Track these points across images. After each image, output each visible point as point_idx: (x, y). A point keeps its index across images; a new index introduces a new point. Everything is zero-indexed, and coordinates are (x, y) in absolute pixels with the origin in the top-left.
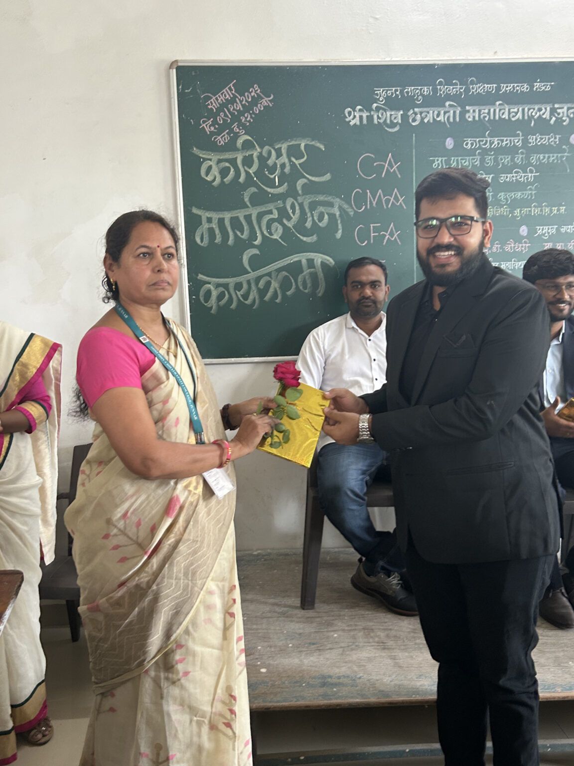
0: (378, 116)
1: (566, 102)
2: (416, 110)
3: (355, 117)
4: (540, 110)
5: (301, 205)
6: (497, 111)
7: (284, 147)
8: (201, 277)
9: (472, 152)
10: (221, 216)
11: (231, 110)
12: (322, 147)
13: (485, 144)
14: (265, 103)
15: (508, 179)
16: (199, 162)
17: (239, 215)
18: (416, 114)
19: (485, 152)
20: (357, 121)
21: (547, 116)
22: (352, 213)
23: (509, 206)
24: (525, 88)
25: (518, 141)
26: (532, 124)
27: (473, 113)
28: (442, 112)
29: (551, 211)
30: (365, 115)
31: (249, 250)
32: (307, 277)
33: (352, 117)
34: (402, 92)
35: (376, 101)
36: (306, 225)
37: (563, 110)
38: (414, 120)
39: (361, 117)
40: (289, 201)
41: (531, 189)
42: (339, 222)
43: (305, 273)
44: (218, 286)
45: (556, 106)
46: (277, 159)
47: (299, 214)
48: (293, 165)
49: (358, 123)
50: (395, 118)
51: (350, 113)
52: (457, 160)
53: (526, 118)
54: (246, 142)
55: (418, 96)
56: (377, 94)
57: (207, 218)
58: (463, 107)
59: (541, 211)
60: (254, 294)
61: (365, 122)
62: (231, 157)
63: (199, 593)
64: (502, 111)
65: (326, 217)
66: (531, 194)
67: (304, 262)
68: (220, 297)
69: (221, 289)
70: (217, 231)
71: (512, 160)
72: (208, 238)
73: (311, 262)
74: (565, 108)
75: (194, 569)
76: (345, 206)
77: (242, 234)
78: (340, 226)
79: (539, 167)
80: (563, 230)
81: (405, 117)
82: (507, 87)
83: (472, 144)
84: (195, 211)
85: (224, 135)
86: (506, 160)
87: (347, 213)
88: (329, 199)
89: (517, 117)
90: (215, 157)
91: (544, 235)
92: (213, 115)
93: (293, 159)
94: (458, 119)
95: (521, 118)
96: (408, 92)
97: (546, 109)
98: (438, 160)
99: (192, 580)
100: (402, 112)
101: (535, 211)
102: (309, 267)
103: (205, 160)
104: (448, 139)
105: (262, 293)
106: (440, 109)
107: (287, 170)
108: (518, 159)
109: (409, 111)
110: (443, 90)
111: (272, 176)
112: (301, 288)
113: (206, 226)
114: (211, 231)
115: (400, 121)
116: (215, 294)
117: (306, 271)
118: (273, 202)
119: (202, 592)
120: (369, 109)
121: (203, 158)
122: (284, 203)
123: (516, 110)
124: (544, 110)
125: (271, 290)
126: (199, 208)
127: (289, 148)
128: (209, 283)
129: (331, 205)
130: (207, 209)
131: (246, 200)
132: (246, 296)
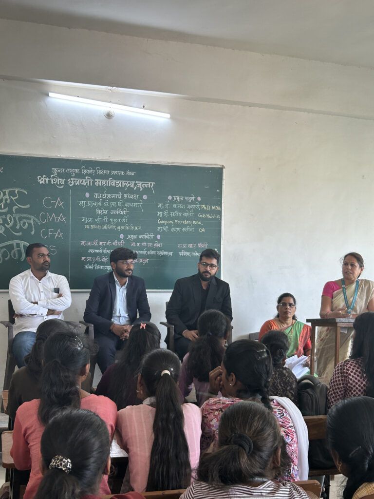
0: (54, 181)
1: (141, 181)
2: (72, 179)
3: (42, 180)
4: (129, 183)
5: (14, 218)
6: (110, 182)
7: (7, 191)
9: (98, 200)
12: (26, 193)
13: (104, 196)
15: (115, 213)
18: (71, 181)
19: (104, 200)
21: (132, 186)
22: (39, 224)
23: (115, 225)
24: (123, 173)
25: (119, 196)
26: (126, 189)
27: (98, 182)
28: (84, 181)
29: (134, 228)
30: (47, 179)
32: (16, 252)
34: (65, 171)
35: (53, 174)
36: (17, 227)
37: (140, 184)
38: (71, 184)
39: (45, 180)
40: (9, 216)
41: (125, 218)
42: (33, 227)
45: (137, 182)
46: (3, 196)
47: (13, 222)
48: (11, 199)
49: (44, 183)
50: (62, 182)
51: (40, 178)
52: (91, 203)
53: (123, 186)
55: (73, 173)
56: (53, 171)
58: (94, 179)
59: (130, 228)
61: (47, 182)
64: (112, 183)
65: (27, 224)
66: (125, 220)
67: (15, 244)
71: (117, 204)
73: (18, 245)
76: (36, 220)
78: (33, 229)
79: (129, 208)
80: (140, 237)
81: (66, 182)
82: (114, 172)
83: (98, 196)
86: (114, 204)
87: (37, 223)
88: (28, 216)
89: (119, 186)
91: (131, 239)
93: (11, 197)
94: (91, 185)
95: (121, 186)
96: (68, 171)
98: (82, 202)
100: (65, 180)
101: (127, 228)
102: (17, 247)
104: (87, 193)
107: (8, 201)
108: (119, 204)
109: (68, 179)
110: (85, 171)
111: (1, 204)
112: (13, 257)
115: (64, 184)
117: (16, 249)
118: (1, 216)
120: (49, 177)
122: (6, 217)
123: (118, 183)
124: (131, 184)
127: (10, 192)
129: (30, 219)
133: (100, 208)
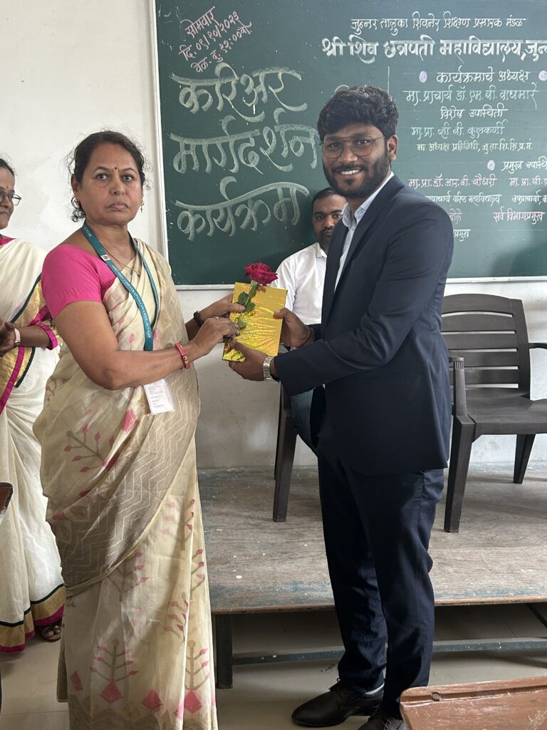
0: (354, 48)
1: (537, 39)
2: (392, 42)
3: (331, 47)
4: (511, 45)
5: (278, 134)
6: (470, 45)
7: (262, 76)
8: (178, 203)
9: (444, 87)
10: (199, 143)
11: (210, 36)
12: (299, 77)
13: (457, 79)
14: (244, 31)
15: (478, 114)
16: (177, 89)
17: (217, 142)
18: (391, 46)
19: (457, 87)
20: (333, 52)
21: (518, 52)
23: (479, 140)
24: (498, 23)
25: (489, 76)
26: (503, 60)
27: (446, 47)
28: (417, 45)
29: (518, 146)
30: (341, 45)
31: (226, 178)
32: (282, 206)
33: (329, 47)
34: (378, 23)
35: (353, 32)
36: (282, 154)
37: (534, 47)
38: (389, 52)
39: (338, 48)
40: (266, 130)
41: (499, 125)
42: (314, 152)
43: (280, 202)
44: (195, 213)
45: (527, 42)
46: (255, 87)
47: (275, 143)
48: (270, 95)
49: (335, 54)
50: (371, 50)
51: (327, 43)
52: (430, 94)
53: (498, 53)
54: (224, 69)
55: (394, 28)
56: (354, 25)
57: (186, 145)
58: (437, 41)
59: (509, 146)
60: (230, 222)
61: (341, 52)
62: (209, 84)
63: (160, 503)
64: (474, 46)
65: (302, 146)
66: (500, 129)
67: (280, 191)
68: (197, 224)
69: (198, 216)
70: (195, 158)
71: (483, 94)
72: (185, 165)
73: (286, 191)
74: (536, 44)
75: (153, 480)
77: (219, 162)
78: (315, 156)
79: (509, 103)
80: (528, 165)
81: (380, 49)
82: (480, 21)
83: (445, 78)
84: (173, 137)
85: (203, 62)
86: (477, 95)
88: (305, 128)
89: (489, 52)
90: (193, 84)
91: (510, 169)
92: (191, 41)
93: (271, 88)
94: (432, 53)
95: (493, 53)
96: (384, 24)
97: (517, 45)
98: (411, 93)
99: (151, 490)
100: (377, 44)
101: (503, 146)
102: (285, 197)
103: (184, 86)
104: (422, 72)
105: (239, 221)
106: (414, 42)
107: (265, 99)
108: (489, 94)
109: (384, 43)
110: (418, 22)
111: (249, 105)
112: (277, 217)
113: (184, 153)
114: (189, 157)
115: (376, 54)
116: (192, 221)
117: (282, 200)
118: (251, 130)
119: (162, 502)
120: (346, 41)
121: (182, 85)
122: (261, 132)
123: (488, 45)
124: (515, 46)
125: (248, 218)
126: (177, 134)
127: (267, 78)
128: (187, 210)
129: (307, 135)
130: (185, 136)
131: (224, 128)
132: (222, 224)
133: (448, 104)
